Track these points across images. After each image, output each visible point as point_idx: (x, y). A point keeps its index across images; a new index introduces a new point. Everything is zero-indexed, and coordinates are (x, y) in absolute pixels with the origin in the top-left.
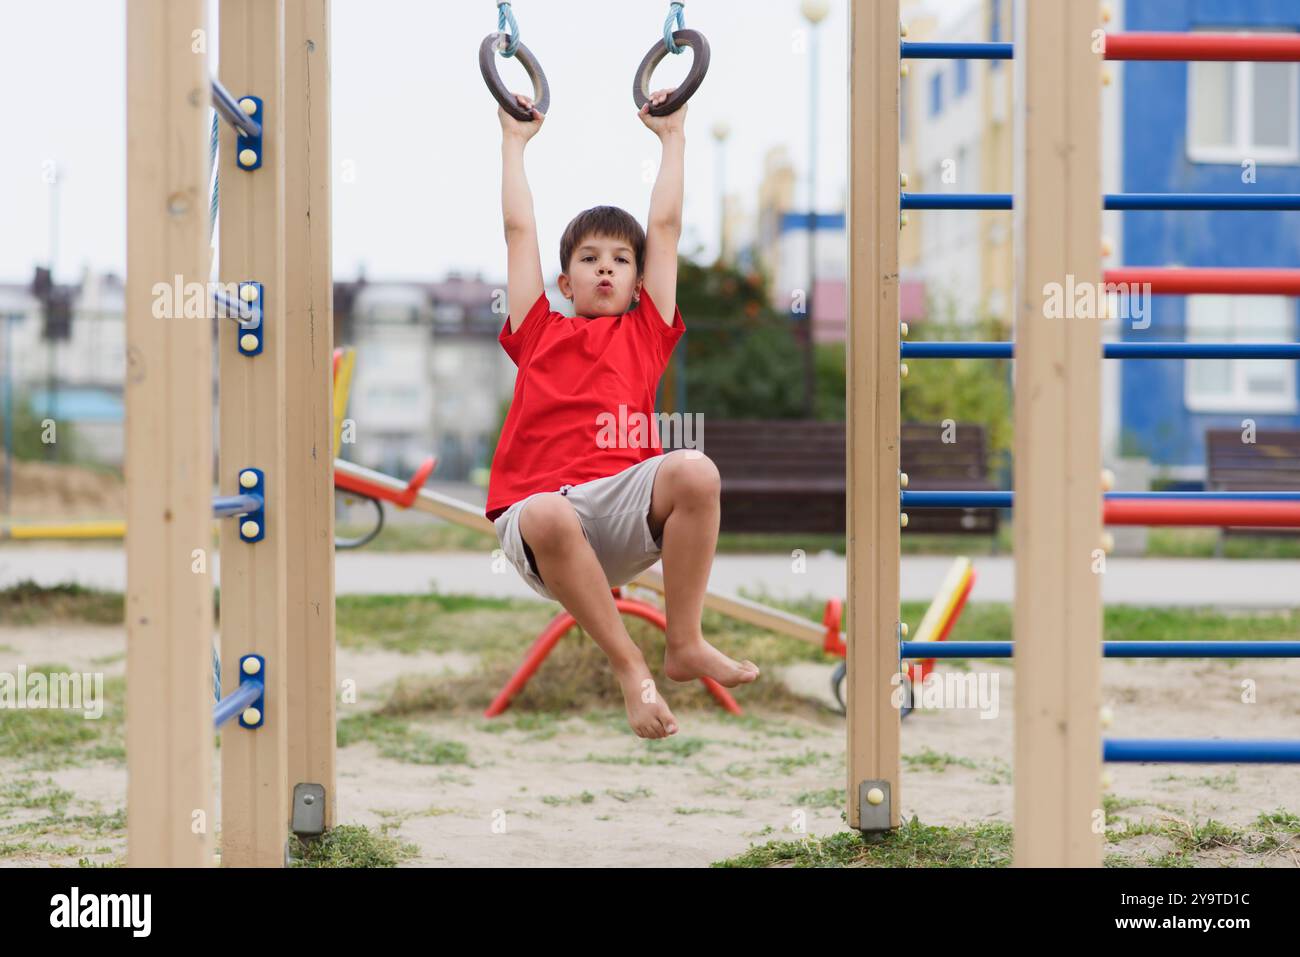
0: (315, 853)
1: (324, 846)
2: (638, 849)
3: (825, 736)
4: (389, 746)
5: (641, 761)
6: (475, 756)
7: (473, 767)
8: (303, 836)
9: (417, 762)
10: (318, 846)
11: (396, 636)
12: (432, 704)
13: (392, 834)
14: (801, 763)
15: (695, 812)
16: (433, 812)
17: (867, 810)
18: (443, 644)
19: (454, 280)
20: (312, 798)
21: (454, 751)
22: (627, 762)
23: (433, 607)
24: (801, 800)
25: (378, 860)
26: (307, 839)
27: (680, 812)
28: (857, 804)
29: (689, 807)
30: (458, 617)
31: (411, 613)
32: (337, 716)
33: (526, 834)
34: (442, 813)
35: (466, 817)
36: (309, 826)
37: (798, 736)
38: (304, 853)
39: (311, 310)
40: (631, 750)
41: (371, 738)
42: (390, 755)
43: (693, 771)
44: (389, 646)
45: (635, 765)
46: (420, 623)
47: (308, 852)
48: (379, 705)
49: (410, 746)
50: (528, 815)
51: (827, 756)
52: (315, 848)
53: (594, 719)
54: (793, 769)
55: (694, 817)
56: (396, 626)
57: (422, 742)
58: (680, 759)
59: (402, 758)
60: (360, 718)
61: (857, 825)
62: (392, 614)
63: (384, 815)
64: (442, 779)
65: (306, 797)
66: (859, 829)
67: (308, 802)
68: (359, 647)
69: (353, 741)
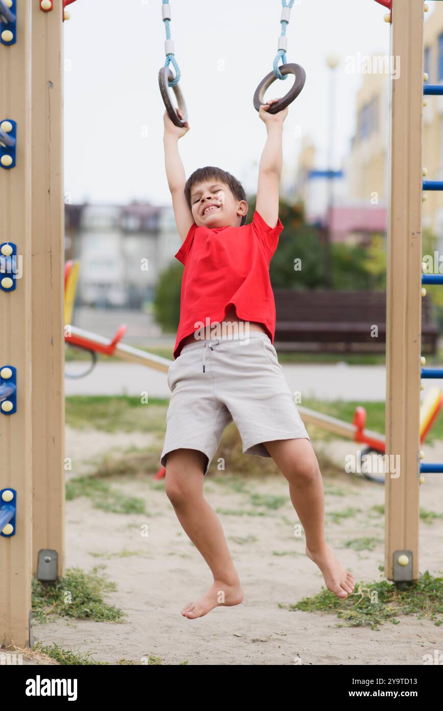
0: (51, 594)
1: (57, 589)
2: (251, 584)
3: (357, 494)
4: (98, 500)
5: (250, 514)
6: (150, 509)
7: (149, 516)
8: (44, 582)
9: (115, 511)
10: (53, 589)
11: (103, 422)
12: (124, 471)
13: (99, 575)
14: (344, 516)
15: (284, 554)
16: (125, 554)
17: (397, 569)
18: (130, 427)
19: (135, 204)
20: (50, 558)
21: (138, 505)
22: (241, 514)
23: (124, 404)
24: (348, 544)
25: (91, 598)
26: (47, 584)
27: (276, 554)
28: (391, 564)
29: (280, 552)
30: (138, 411)
31: (112, 408)
32: (67, 478)
33: (181, 571)
34: (132, 554)
35: (145, 557)
36: (48, 576)
37: (340, 494)
38: (44, 593)
39: (50, 251)
40: (241, 504)
41: (88, 495)
42: (99, 506)
43: (281, 522)
44: (99, 428)
45: (246, 517)
46: (117, 414)
47: (47, 592)
48: (93, 470)
49: (111, 501)
50: (184, 556)
51: (359, 511)
52: (51, 590)
53: (219, 481)
54: (341, 520)
55: (285, 557)
56: (103, 415)
57: (118, 498)
58: (272, 512)
59: (106, 509)
60: (81, 480)
61: (392, 578)
62: (100, 408)
63: (95, 556)
64: (131, 526)
65: (46, 558)
66: (393, 580)
67: (47, 561)
68: (82, 428)
69: (78, 496)
